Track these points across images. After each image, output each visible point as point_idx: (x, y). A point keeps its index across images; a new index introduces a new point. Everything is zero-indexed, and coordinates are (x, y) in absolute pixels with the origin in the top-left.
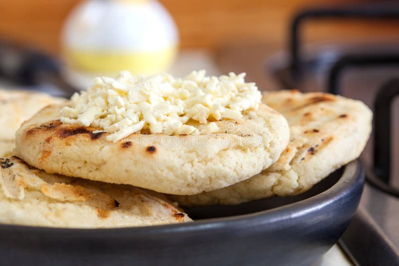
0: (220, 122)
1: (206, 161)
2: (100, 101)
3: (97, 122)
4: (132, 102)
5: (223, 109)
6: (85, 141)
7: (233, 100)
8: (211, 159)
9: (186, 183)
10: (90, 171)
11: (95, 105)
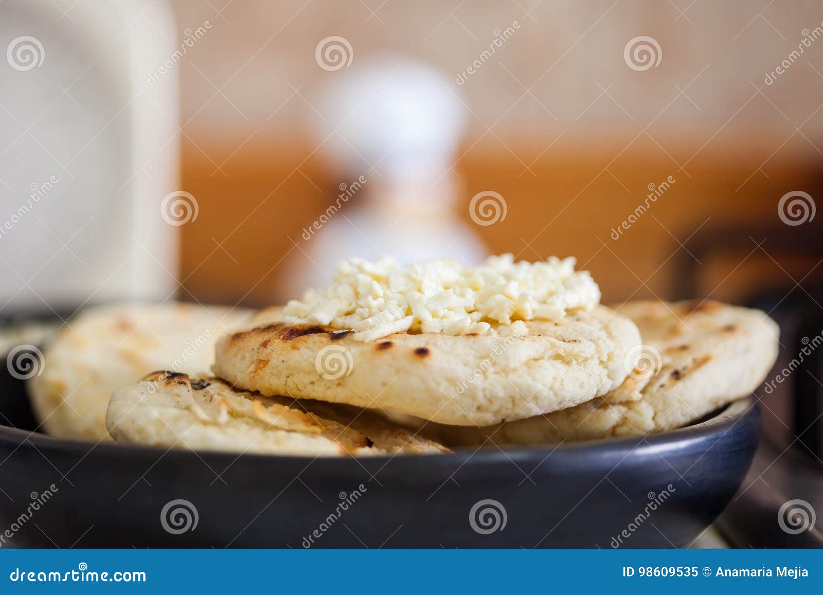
0: (530, 323)
1: (505, 371)
2: (345, 291)
3: (340, 322)
4: (394, 291)
5: (535, 306)
6: (322, 343)
7: (551, 294)
8: (515, 370)
9: (476, 405)
10: (329, 388)
11: (339, 297)
